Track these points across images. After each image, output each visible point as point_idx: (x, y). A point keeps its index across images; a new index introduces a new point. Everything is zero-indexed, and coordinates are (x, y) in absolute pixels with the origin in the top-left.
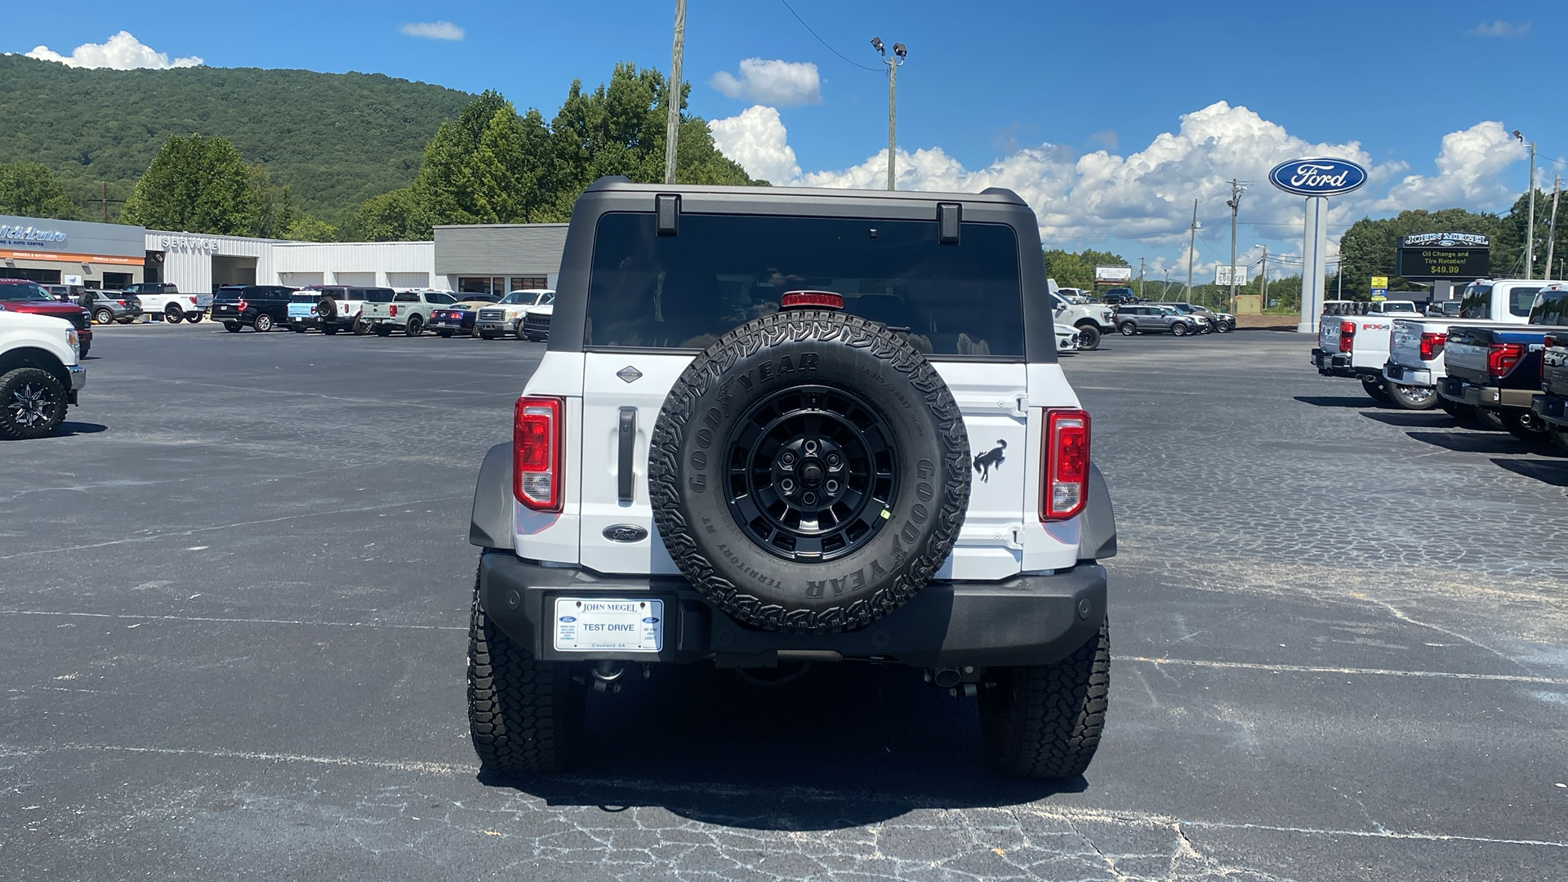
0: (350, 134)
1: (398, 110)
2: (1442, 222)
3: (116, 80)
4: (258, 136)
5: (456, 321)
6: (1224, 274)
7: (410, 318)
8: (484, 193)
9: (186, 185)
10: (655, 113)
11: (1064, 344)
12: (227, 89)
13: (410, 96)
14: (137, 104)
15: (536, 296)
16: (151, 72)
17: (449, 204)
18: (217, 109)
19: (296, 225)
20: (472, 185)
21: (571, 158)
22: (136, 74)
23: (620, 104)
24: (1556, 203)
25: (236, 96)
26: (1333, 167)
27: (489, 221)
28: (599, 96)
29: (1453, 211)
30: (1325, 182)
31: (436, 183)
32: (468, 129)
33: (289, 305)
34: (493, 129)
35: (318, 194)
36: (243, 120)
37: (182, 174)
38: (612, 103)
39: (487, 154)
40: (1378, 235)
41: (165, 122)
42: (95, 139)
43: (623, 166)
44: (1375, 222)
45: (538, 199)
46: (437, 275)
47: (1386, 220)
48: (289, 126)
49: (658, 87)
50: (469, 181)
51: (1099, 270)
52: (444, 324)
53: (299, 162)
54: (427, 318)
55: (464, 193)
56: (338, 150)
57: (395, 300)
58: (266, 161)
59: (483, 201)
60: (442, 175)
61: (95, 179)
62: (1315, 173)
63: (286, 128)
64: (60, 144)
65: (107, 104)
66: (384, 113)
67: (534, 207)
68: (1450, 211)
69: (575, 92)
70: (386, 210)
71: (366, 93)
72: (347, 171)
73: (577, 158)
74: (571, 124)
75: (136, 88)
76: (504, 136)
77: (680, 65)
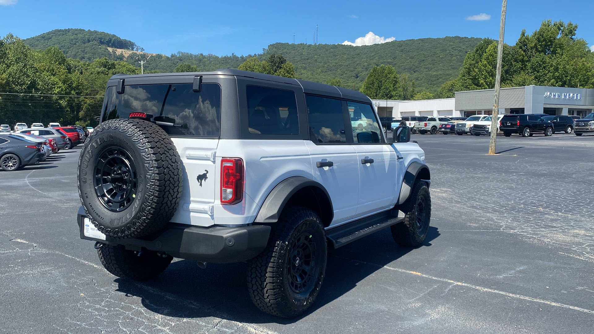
0: (445, 59)
1: (464, 49)
3: (367, 49)
4: (413, 63)
5: (448, 128)
7: (432, 128)
8: (483, 78)
9: (378, 83)
10: (559, 39)
12: (403, 48)
13: (468, 43)
14: (373, 56)
15: (479, 118)
16: (378, 45)
17: (469, 83)
18: (399, 55)
19: (419, 95)
20: (478, 75)
21: (520, 61)
22: (374, 46)
23: (543, 37)
25: (405, 50)
27: (484, 89)
28: (534, 35)
31: (465, 75)
32: (478, 54)
33: (392, 123)
34: (487, 53)
35: (432, 83)
36: (407, 58)
37: (377, 79)
38: (539, 37)
39: (484, 63)
41: (382, 61)
42: (360, 69)
43: (543, 62)
45: (505, 79)
46: (456, 111)
48: (423, 58)
49: (562, 28)
50: (477, 74)
52: (444, 129)
53: (426, 72)
54: (438, 127)
55: (475, 79)
56: (441, 66)
57: (428, 121)
58: (415, 72)
59: (482, 81)
60: (467, 72)
61: (359, 83)
63: (422, 59)
64: (350, 72)
65: (364, 57)
66: (458, 51)
67: (503, 82)
69: (523, 34)
70: (450, 87)
71: (452, 43)
72: (443, 73)
73: (523, 61)
74: (521, 48)
75: (373, 51)
76: (491, 55)
77: (504, 20)
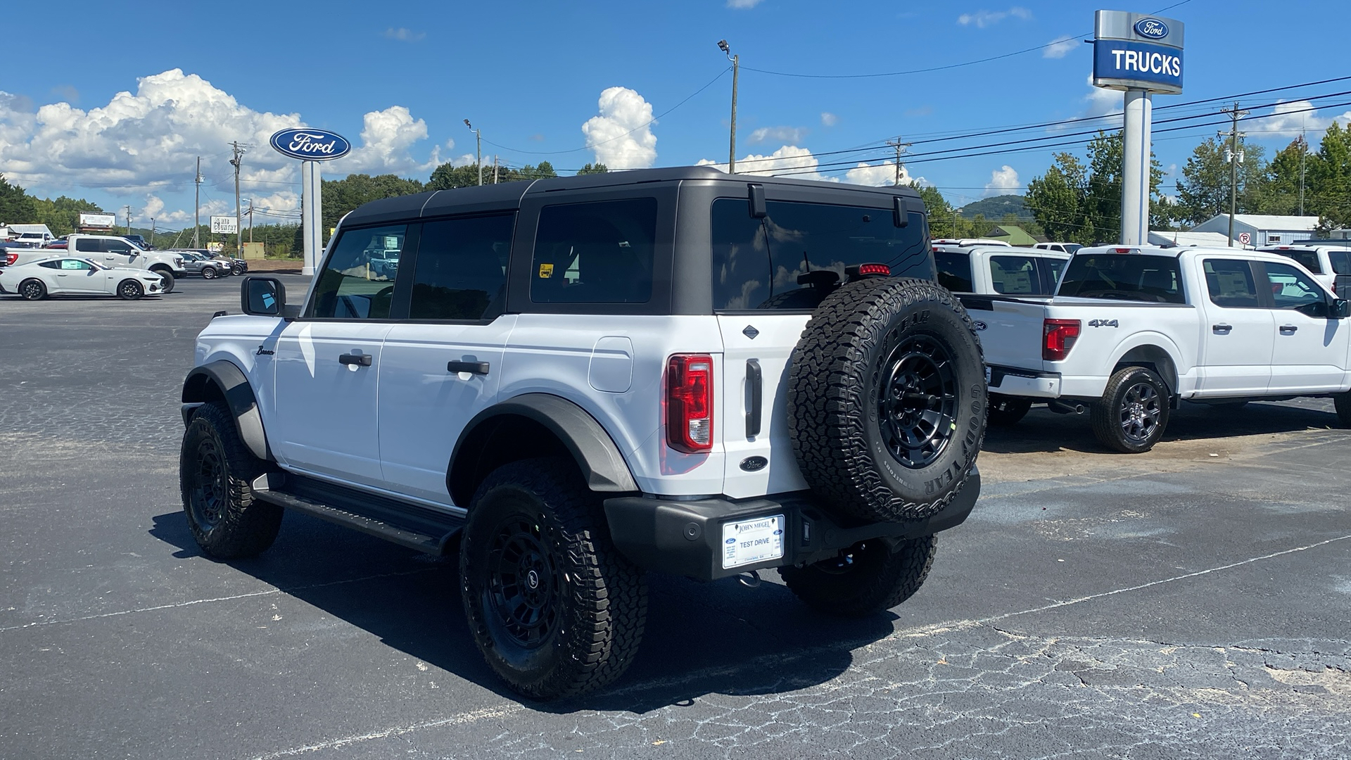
2: (380, 185)
6: (219, 224)
11: (153, 288)
24: (496, 177)
26: (323, 137)
29: (389, 177)
30: (318, 149)
40: (332, 193)
44: (329, 183)
47: (338, 181)
51: (83, 217)
62: (308, 141)
68: (386, 176)
